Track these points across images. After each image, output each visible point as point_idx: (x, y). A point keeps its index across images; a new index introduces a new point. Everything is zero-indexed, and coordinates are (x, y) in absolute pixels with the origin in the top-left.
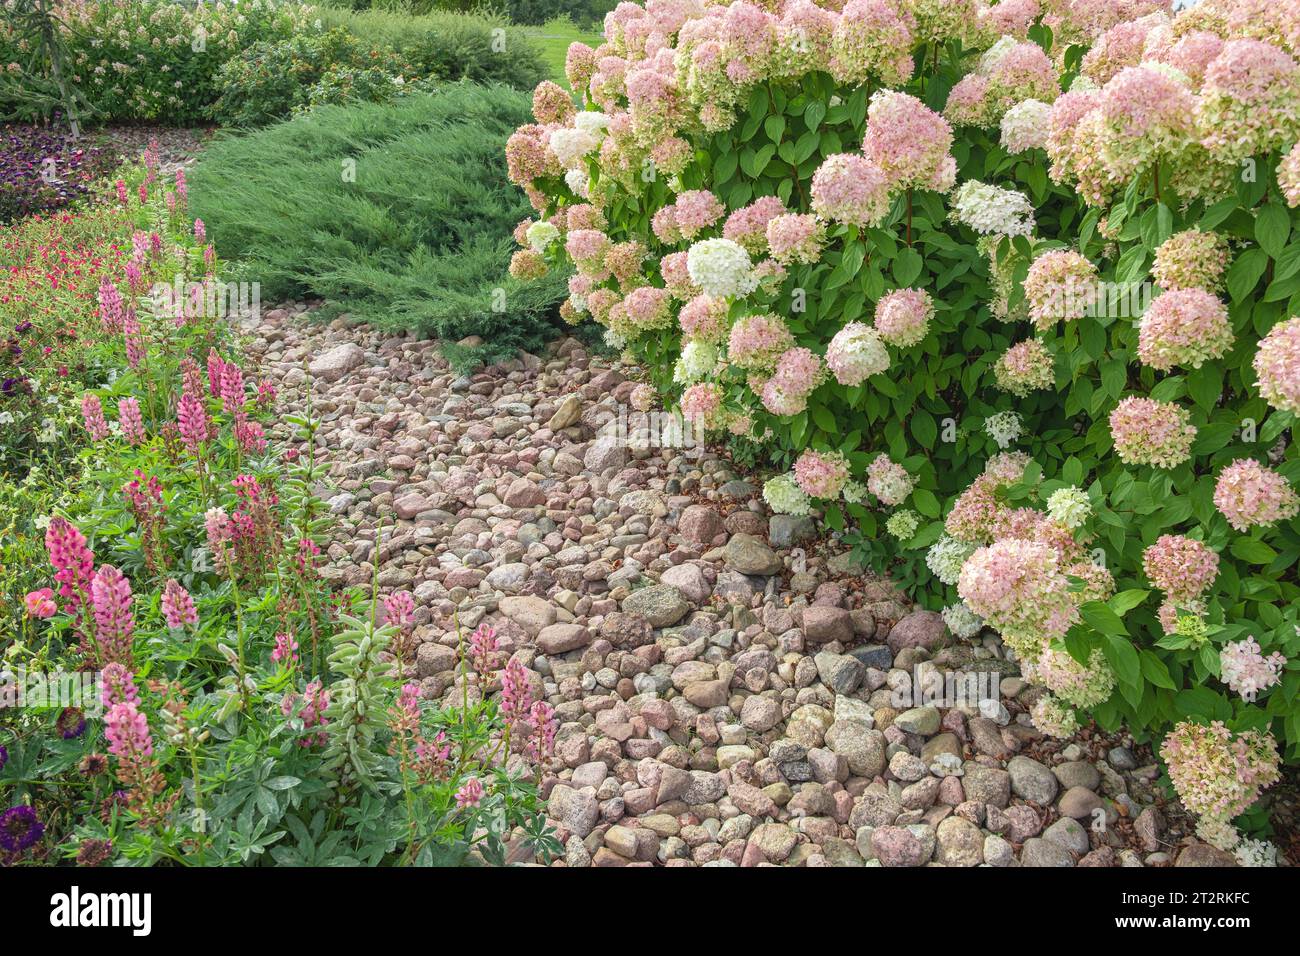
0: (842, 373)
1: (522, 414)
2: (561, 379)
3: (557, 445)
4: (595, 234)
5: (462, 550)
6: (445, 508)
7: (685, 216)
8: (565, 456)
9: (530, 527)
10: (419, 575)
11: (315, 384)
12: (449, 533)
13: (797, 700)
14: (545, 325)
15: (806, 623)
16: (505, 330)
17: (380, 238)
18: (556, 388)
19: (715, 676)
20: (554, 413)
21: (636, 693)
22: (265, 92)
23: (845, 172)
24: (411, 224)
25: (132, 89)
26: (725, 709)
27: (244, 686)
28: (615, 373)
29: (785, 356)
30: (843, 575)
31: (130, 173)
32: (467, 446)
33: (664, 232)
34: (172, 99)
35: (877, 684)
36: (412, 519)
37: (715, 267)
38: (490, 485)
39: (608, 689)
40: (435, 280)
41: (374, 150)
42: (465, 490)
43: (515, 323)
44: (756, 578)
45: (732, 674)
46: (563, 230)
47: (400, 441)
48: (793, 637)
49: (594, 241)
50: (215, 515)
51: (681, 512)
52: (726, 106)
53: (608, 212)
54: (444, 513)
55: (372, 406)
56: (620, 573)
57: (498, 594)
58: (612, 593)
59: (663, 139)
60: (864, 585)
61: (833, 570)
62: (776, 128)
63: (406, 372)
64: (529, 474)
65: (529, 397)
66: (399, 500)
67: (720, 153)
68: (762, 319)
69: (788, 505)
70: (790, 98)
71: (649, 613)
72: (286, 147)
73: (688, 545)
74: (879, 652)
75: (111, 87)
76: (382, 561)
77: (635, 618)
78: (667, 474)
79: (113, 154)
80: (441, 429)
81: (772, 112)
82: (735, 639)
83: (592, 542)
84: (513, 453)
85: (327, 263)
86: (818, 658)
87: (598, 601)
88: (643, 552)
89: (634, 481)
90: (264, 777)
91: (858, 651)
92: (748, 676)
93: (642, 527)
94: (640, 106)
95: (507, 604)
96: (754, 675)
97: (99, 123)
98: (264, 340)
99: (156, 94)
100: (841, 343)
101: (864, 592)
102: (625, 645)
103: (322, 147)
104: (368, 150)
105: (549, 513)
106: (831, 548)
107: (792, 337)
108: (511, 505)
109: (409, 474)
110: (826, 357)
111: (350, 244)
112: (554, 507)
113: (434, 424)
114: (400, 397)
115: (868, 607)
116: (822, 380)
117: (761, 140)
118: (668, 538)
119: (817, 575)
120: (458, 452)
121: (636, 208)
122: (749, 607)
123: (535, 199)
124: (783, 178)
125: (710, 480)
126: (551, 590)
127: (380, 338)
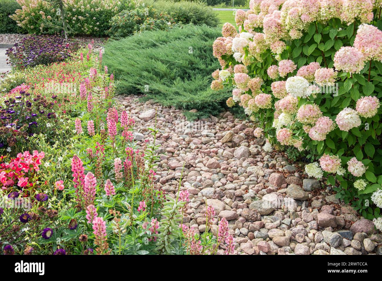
0: (342, 126)
1: (211, 137)
2: (225, 126)
3: (224, 148)
4: (244, 75)
5: (192, 181)
6: (186, 166)
7: (282, 69)
8: (227, 152)
9: (215, 175)
10: (177, 189)
11: (141, 122)
12: (187, 175)
13: (316, 247)
14: (220, 107)
15: (319, 219)
16: (206, 107)
17: (164, 75)
18: (223, 129)
19: (284, 235)
20: (222, 137)
21: (255, 238)
22: (125, 26)
23: (348, 53)
24: (175, 70)
25: (84, 24)
26: (289, 248)
27: (132, 217)
28: (244, 124)
29: (319, 119)
30: (332, 203)
31: (83, 51)
32: (192, 146)
33: (272, 74)
34: (96, 28)
35: (347, 245)
36: (174, 169)
37: (297, 86)
38: (201, 160)
39: (245, 236)
40: (183, 89)
41: (163, 46)
42: (192, 161)
43: (209, 105)
44: (298, 201)
45: (291, 235)
46: (232, 73)
47: (170, 143)
48: (314, 224)
49: (244, 77)
50: (118, 160)
51: (270, 175)
52: (299, 30)
53: (249, 67)
54: (185, 168)
55: (160, 130)
56: (248, 194)
57: (204, 198)
58: (245, 201)
59: (275, 42)
60: (340, 207)
61: (328, 201)
62: (318, 38)
63: (171, 120)
64: (215, 157)
65: (213, 131)
66: (170, 163)
67: (295, 46)
68: (311, 106)
69: (315, 174)
70: (324, 28)
71: (259, 210)
72: (133, 44)
73: (272, 187)
74: (348, 233)
75: (77, 24)
76: (164, 183)
77: (254, 211)
78: (264, 161)
79: (78, 45)
80: (184, 140)
81: (317, 32)
82: (291, 223)
83: (237, 183)
84: (208, 150)
85: (147, 82)
86: (323, 232)
87: (240, 204)
88: (256, 188)
89: (252, 163)
90: (137, 250)
91: (339, 232)
92: (297, 236)
93: (255, 179)
94: (268, 30)
95: (209, 202)
96: (299, 236)
97: (73, 35)
98: (124, 107)
99: (91, 26)
100: (343, 115)
101: (340, 210)
102: (250, 220)
103: (145, 44)
104: (160, 46)
105: (222, 171)
106: (327, 193)
107: (322, 113)
108: (208, 167)
109: (173, 154)
110: (336, 120)
111: (154, 76)
112: (223, 169)
113: (181, 138)
114: (169, 128)
115: (342, 216)
116: (333, 128)
117: (312, 42)
118: (265, 184)
119: (322, 202)
120: (190, 148)
121: (260, 66)
122: (296, 211)
123: (221, 62)
124: (318, 56)
125: (280, 165)
126: (223, 198)
127: (162, 108)
